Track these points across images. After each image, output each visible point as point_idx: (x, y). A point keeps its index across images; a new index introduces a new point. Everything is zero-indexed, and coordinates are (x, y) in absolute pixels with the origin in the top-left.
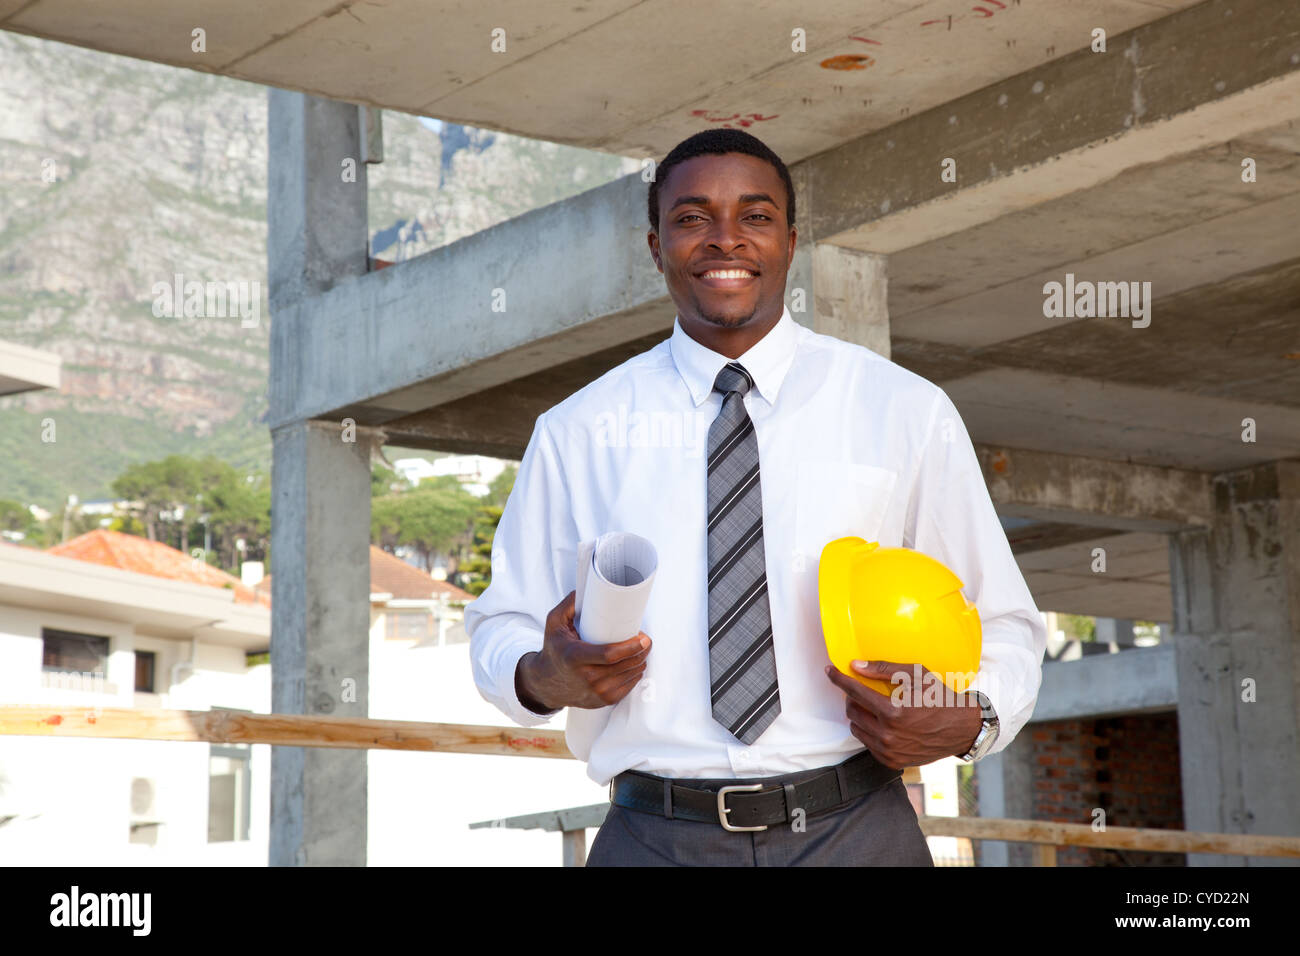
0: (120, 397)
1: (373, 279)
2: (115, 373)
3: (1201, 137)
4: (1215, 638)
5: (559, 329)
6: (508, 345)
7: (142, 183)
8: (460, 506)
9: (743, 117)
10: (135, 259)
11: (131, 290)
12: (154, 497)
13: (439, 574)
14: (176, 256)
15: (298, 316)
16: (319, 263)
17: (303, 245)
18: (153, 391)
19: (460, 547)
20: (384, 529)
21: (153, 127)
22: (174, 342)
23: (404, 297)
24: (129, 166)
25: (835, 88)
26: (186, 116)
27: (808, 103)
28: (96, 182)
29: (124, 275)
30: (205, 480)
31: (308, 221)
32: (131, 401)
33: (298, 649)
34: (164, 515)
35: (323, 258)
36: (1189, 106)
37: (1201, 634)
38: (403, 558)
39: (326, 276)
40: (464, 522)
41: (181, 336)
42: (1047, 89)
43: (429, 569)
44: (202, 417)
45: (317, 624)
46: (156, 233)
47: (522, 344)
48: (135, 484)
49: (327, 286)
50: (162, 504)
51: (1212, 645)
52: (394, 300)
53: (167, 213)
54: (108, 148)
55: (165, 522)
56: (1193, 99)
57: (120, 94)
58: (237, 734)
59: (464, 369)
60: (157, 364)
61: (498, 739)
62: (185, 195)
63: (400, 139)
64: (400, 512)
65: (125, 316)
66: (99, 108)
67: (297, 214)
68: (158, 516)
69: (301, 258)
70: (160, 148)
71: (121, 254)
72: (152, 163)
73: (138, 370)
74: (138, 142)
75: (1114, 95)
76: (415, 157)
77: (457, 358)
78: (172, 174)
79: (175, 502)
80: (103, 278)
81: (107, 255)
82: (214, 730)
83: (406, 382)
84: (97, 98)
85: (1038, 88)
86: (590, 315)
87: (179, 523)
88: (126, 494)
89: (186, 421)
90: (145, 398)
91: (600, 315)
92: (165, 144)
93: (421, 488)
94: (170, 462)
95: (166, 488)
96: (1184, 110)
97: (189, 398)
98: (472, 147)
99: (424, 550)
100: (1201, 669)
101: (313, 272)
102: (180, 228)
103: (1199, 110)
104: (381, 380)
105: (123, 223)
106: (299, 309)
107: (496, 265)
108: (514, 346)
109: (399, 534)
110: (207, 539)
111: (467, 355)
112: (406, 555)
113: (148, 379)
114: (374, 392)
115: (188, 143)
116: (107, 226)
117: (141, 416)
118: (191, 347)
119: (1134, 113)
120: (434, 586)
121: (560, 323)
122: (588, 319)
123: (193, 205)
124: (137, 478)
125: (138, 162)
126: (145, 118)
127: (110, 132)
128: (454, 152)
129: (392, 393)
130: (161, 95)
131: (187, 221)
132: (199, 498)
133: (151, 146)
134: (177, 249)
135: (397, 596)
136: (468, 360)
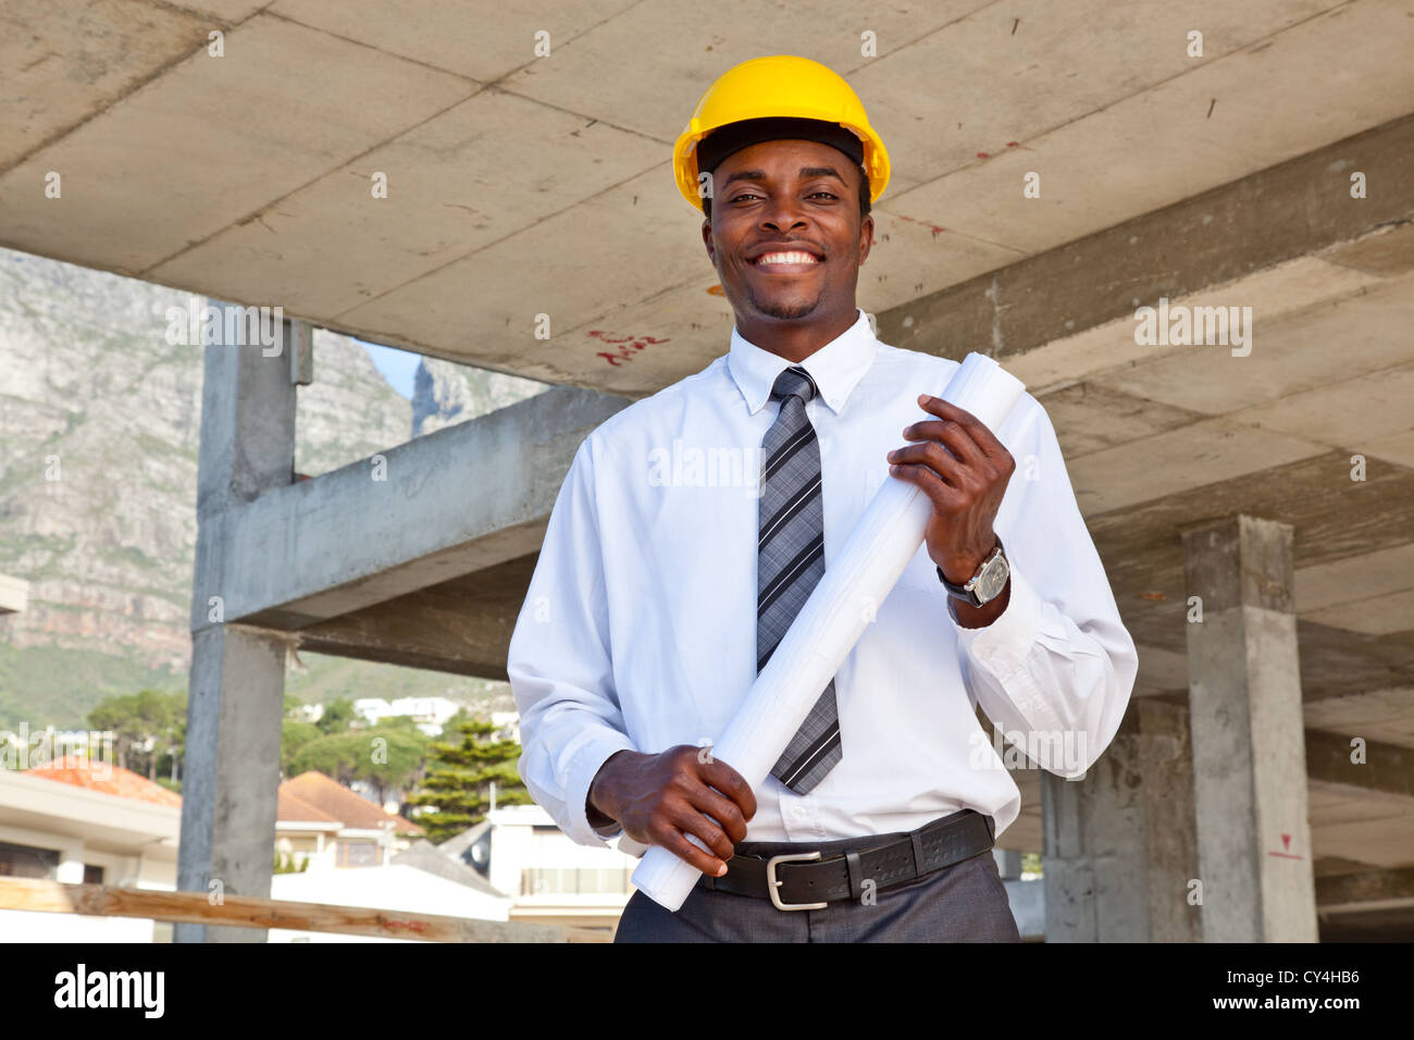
0: (101, 635)
1: (295, 492)
2: (97, 612)
3: (1054, 372)
4: (1080, 863)
5: (466, 538)
6: (417, 554)
7: (135, 438)
8: (414, 744)
9: (637, 340)
10: (122, 507)
11: (117, 535)
12: (126, 729)
13: (392, 808)
14: (161, 506)
15: (223, 525)
16: (245, 476)
17: (232, 458)
18: (132, 630)
19: (413, 782)
20: (342, 764)
21: (147, 388)
22: (155, 585)
23: (322, 507)
24: (123, 422)
25: (722, 314)
26: (178, 378)
27: (696, 329)
28: (91, 436)
29: (111, 519)
30: (175, 714)
31: (237, 435)
32: (111, 640)
33: (205, 843)
34: (137, 746)
35: (250, 471)
36: (1042, 342)
37: (1067, 859)
38: (358, 792)
39: (252, 488)
40: (417, 759)
41: (164, 580)
42: (916, 324)
43: (382, 803)
44: (177, 655)
45: (225, 819)
46: (143, 484)
47: (430, 552)
48: (109, 716)
49: (252, 497)
50: (134, 736)
51: (1078, 870)
52: (314, 511)
53: (155, 466)
54: (105, 406)
55: (136, 753)
56: (1046, 336)
57: (118, 357)
58: (114, 908)
59: (375, 576)
60: (138, 605)
61: (374, 921)
62: (174, 450)
63: (375, 404)
64: (358, 749)
65: (110, 559)
66: (98, 369)
67: (227, 430)
68: (129, 747)
69: (229, 470)
70: (152, 406)
71: (110, 502)
72: (144, 420)
73: (119, 611)
74: (133, 401)
75: (976, 330)
76: (388, 421)
77: (369, 565)
78: (162, 430)
79: (146, 734)
80: (92, 524)
81: (97, 503)
82: (91, 903)
83: (320, 588)
84: (97, 360)
85: (908, 322)
86: (493, 525)
87: (148, 754)
88: (100, 726)
89: (162, 659)
90: (124, 636)
91: (504, 525)
92: (157, 403)
93: (378, 727)
94: (142, 696)
95: (138, 721)
96: (1038, 345)
97: (166, 637)
98: (440, 413)
99: (379, 785)
100: (1067, 892)
101: (239, 484)
102: (167, 480)
103: (1051, 346)
104: (297, 585)
105: (114, 474)
106: (224, 519)
107: (409, 478)
108: (423, 554)
109: (355, 770)
110: (175, 769)
111: (377, 562)
112: (361, 788)
113: (130, 619)
114: (291, 595)
115: (178, 403)
116: (99, 477)
117: (119, 652)
118: (170, 590)
119: (993, 348)
120: (386, 818)
121: (465, 533)
122: (492, 530)
123: (180, 460)
124: (111, 710)
125: (130, 419)
126: (141, 379)
127: (107, 391)
128: (424, 417)
129: (307, 598)
130: (157, 359)
131: (174, 473)
132: (170, 730)
133: (145, 404)
134: (162, 499)
135: (348, 825)
136: (378, 566)
